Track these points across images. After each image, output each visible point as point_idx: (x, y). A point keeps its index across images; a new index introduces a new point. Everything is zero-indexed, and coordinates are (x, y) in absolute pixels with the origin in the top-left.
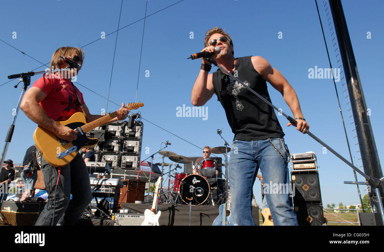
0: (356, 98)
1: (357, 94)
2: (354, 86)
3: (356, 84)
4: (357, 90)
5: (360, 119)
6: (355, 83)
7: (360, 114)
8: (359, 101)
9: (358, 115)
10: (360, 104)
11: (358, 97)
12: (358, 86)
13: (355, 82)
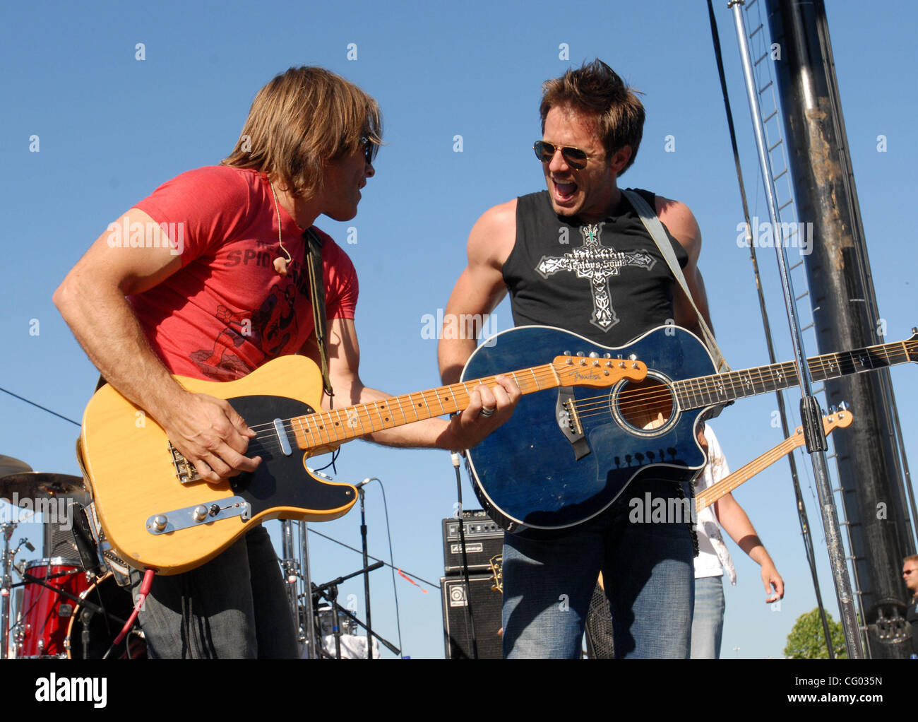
0: (821, 183)
1: (828, 162)
2: (812, 126)
3: (823, 116)
4: (827, 145)
5: (836, 278)
6: (819, 110)
7: (834, 258)
8: (834, 196)
9: (828, 259)
10: (836, 211)
11: (830, 178)
12: (832, 127)
13: (817, 104)
